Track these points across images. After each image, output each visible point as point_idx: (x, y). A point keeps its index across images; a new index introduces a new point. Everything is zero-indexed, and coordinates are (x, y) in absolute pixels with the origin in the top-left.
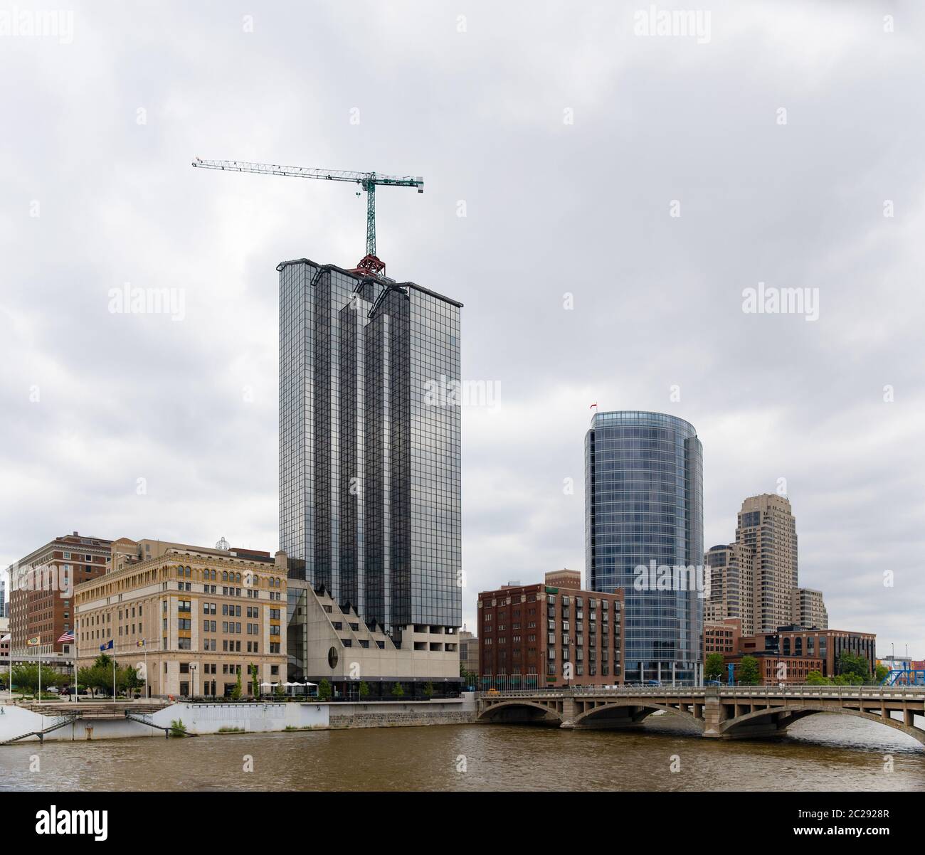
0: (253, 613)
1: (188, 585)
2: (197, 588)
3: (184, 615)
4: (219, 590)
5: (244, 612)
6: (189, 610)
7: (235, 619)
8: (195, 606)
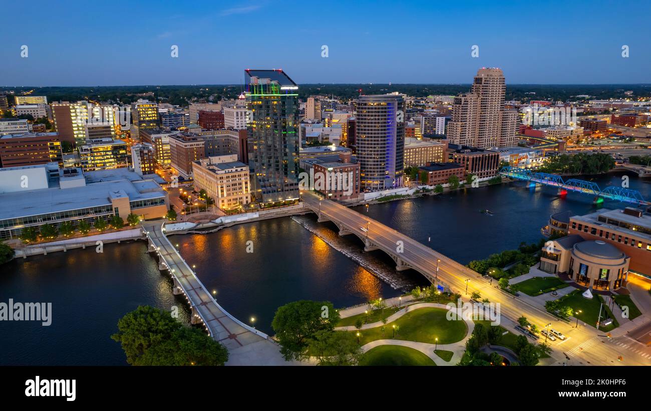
0: (240, 184)
1: (223, 181)
2: (225, 181)
3: (222, 189)
4: (231, 181)
5: (238, 184)
6: (223, 187)
7: (235, 187)
8: (225, 186)
